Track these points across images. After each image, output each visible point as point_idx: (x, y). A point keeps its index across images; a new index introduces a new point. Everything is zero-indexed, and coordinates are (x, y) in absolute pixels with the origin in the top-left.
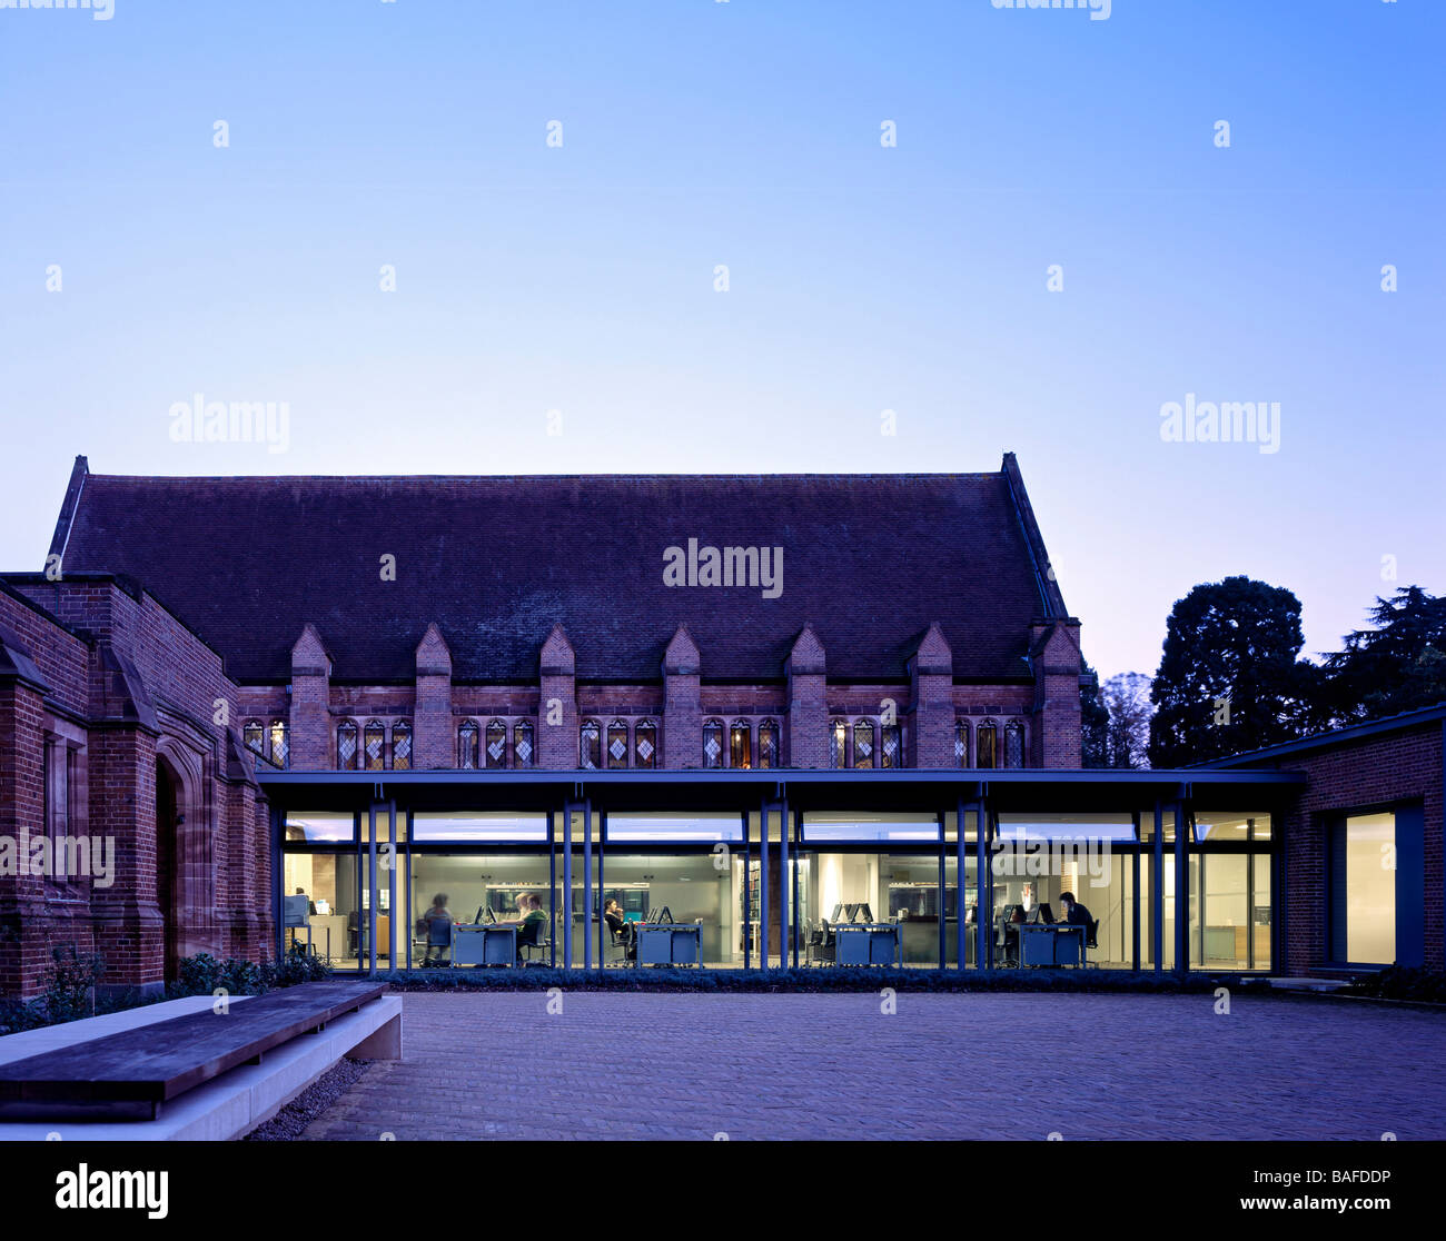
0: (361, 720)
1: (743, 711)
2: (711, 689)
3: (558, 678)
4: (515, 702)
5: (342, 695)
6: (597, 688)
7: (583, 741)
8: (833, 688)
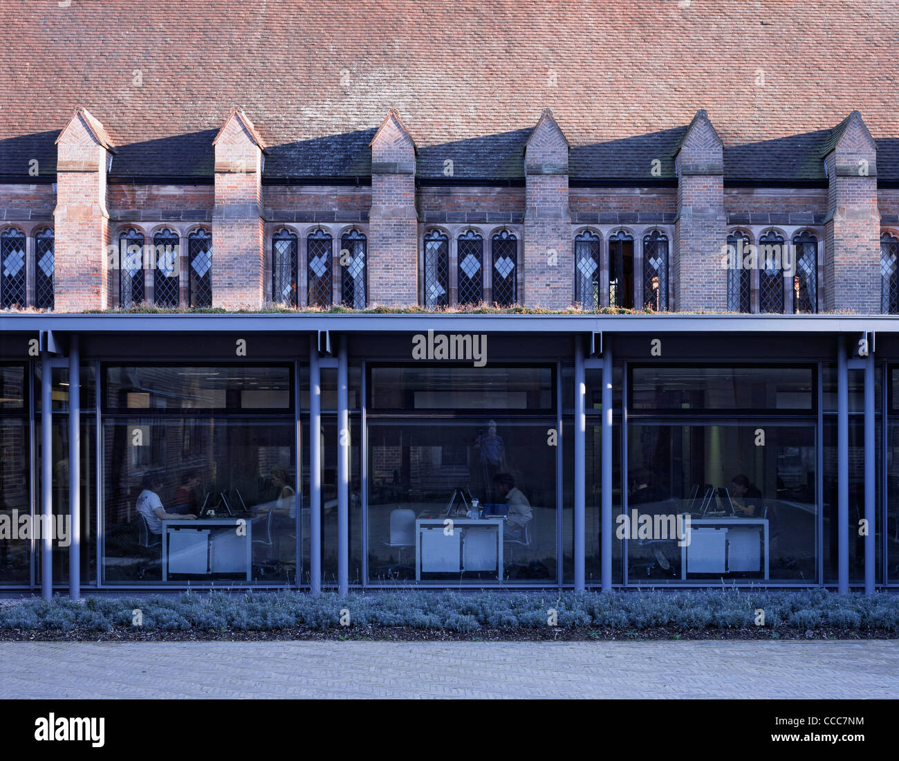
0: (147, 227)
1: (623, 220)
2: (585, 192)
3: (393, 177)
4: (343, 205)
5: (125, 196)
6: (445, 189)
7: (428, 255)
8: (735, 192)
